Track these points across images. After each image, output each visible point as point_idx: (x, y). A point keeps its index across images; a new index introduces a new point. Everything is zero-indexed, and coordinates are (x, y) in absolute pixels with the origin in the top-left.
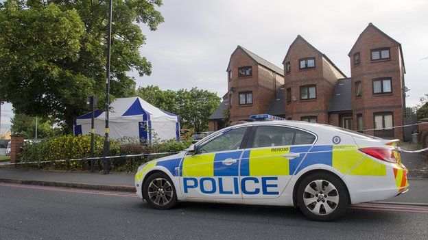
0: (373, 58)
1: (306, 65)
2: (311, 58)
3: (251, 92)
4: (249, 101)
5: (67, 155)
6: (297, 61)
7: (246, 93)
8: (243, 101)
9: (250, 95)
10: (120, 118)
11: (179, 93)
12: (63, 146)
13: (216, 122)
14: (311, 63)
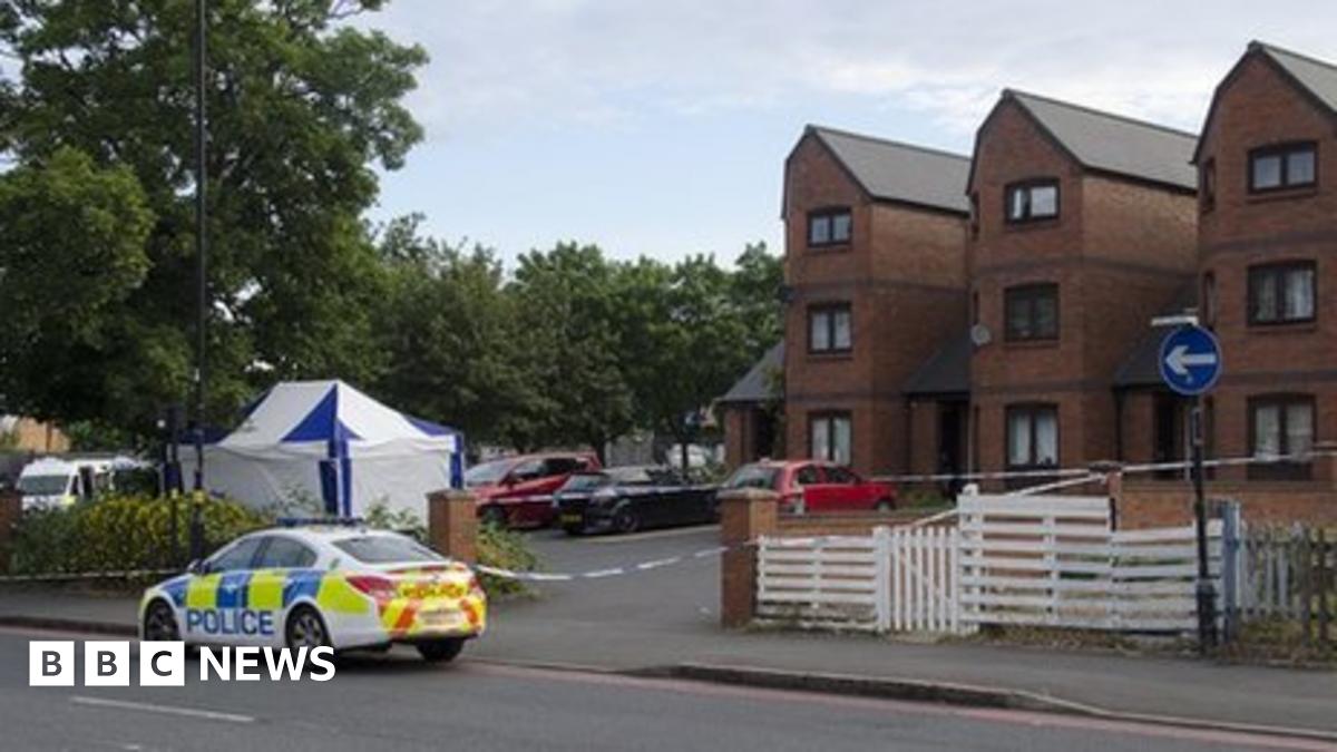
0: (1259, 184)
1: (1027, 207)
2: (1044, 182)
3: (845, 306)
4: (843, 339)
5: (121, 551)
6: (999, 190)
7: (833, 308)
8: (820, 339)
9: (845, 316)
10: (275, 448)
11: (686, 270)
12: (112, 529)
13: (748, 415)
14: (1043, 201)
